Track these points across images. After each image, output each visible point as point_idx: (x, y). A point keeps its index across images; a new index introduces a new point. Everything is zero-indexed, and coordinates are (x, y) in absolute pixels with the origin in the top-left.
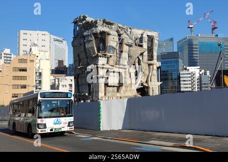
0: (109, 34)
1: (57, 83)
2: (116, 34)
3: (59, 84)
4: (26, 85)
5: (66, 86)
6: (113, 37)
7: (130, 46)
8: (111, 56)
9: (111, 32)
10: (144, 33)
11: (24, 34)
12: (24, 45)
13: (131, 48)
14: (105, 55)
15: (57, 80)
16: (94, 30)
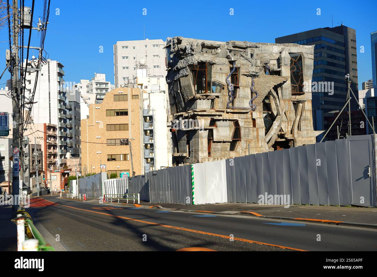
0: (212, 64)
2: (226, 61)
4: (128, 140)
6: (220, 67)
7: (254, 76)
8: (218, 97)
9: (216, 60)
10: (283, 49)
11: (123, 47)
12: (124, 68)
13: (256, 80)
14: (207, 96)
16: (190, 60)
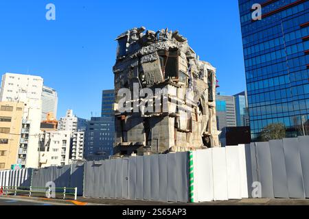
0: (179, 54)
1: (47, 138)
2: (185, 56)
3: (50, 139)
4: (7, 140)
5: (59, 142)
6: (183, 60)
7: (196, 77)
10: (203, 65)
11: (10, 77)
12: (8, 91)
15: (47, 135)
16: (161, 45)
